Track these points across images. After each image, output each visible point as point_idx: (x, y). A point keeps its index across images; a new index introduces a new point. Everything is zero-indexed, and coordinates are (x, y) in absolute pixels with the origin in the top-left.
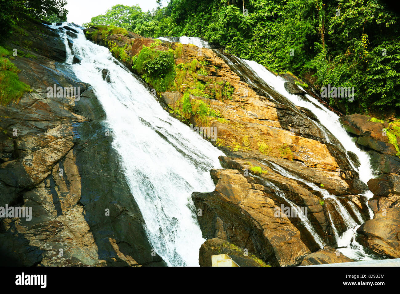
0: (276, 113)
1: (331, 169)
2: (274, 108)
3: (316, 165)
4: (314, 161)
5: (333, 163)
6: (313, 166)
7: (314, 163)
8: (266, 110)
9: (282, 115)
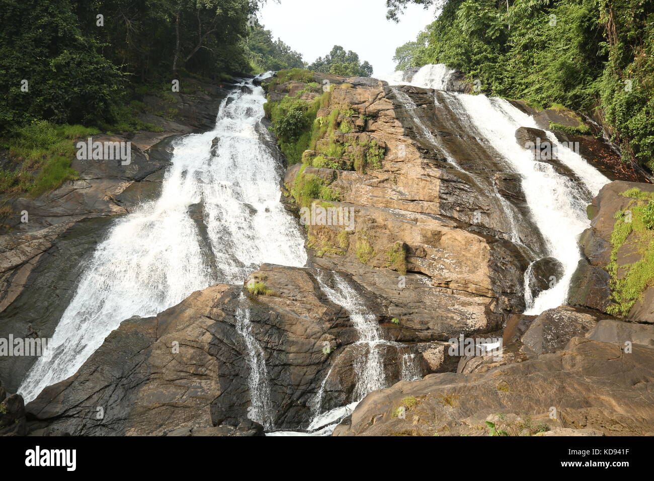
0: (438, 188)
1: (474, 292)
2: (437, 180)
3: (447, 283)
4: (447, 275)
5: (482, 281)
6: (442, 285)
7: (446, 278)
8: (422, 184)
9: (446, 191)
